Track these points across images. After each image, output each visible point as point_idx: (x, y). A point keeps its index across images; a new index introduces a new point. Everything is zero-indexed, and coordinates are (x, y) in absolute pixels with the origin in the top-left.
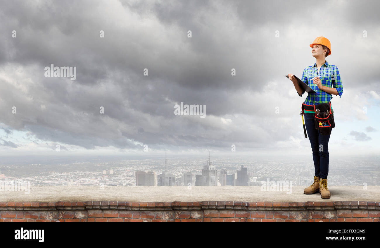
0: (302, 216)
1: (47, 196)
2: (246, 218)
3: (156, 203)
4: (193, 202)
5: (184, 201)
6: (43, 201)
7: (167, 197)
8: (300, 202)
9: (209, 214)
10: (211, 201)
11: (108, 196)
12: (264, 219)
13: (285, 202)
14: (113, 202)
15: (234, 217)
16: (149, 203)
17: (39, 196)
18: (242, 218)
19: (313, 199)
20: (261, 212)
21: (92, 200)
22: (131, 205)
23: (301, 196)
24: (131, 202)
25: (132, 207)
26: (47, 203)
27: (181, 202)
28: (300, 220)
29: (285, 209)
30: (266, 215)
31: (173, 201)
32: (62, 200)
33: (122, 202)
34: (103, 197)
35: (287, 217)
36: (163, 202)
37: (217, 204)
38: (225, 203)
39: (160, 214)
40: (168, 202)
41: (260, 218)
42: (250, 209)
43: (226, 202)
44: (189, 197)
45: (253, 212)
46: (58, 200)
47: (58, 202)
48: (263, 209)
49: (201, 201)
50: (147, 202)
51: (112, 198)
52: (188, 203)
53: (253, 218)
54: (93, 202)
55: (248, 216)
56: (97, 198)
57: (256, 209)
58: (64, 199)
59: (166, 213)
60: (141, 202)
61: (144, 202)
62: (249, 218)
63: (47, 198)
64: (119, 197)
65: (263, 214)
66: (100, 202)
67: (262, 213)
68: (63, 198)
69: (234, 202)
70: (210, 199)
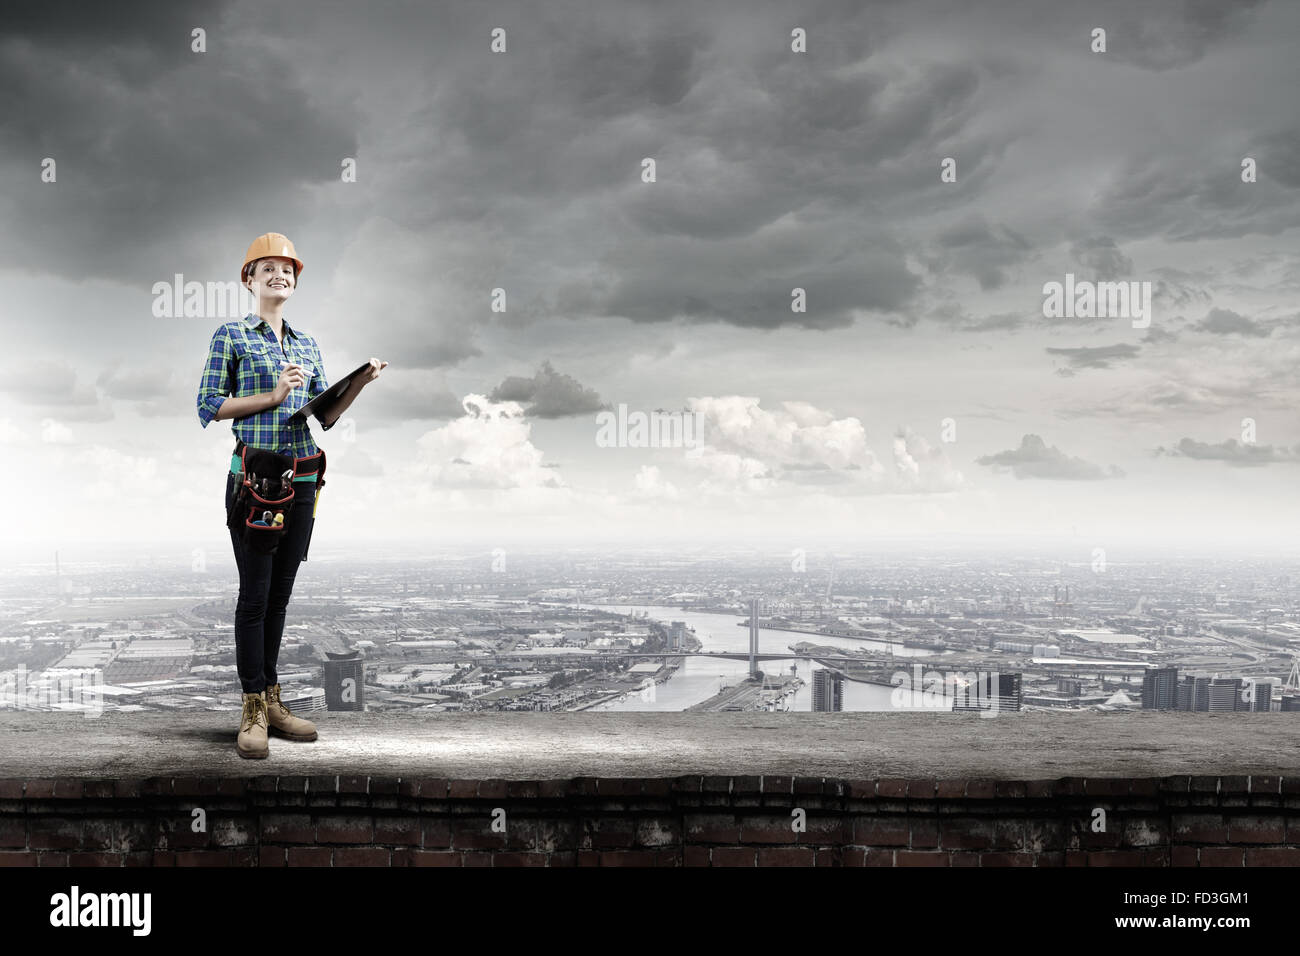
0: (1042, 838)
1: (109, 754)
2: (840, 845)
3: (510, 784)
4: (645, 779)
5: (613, 776)
6: (98, 774)
7: (551, 757)
8: (1035, 779)
9: (703, 828)
10: (712, 774)
11: (333, 755)
12: (905, 851)
13: (981, 779)
14: (353, 778)
15: (794, 844)
16: (483, 783)
17: (83, 753)
18: (823, 846)
19: (1084, 767)
20: (895, 820)
21: (276, 772)
22: (417, 791)
23: (1038, 753)
24: (416, 778)
25: (421, 801)
26: (110, 783)
27: (601, 780)
28: (1036, 854)
29: (981, 811)
30: (911, 834)
31: (570, 776)
32: (166, 770)
33: (386, 779)
34: (314, 758)
35: (990, 841)
36: (536, 778)
37: (731, 787)
38: (762, 785)
39: (525, 829)
40: (552, 778)
41: (890, 847)
42: (854, 809)
43: (765, 778)
44: (631, 760)
45: (865, 822)
46: (151, 772)
47: (152, 781)
48: (902, 809)
49: (675, 775)
50: (477, 781)
51: (349, 762)
52: (624, 782)
53: (865, 847)
54: (281, 778)
55: (847, 837)
56: (294, 762)
57: (874, 810)
58: (175, 768)
59: (545, 825)
60: (454, 781)
61: (466, 778)
62: (851, 848)
63: (110, 764)
64: (373, 758)
65: (902, 830)
66: (304, 779)
67: (896, 825)
68: (167, 762)
69: (793, 779)
70: (707, 767)
